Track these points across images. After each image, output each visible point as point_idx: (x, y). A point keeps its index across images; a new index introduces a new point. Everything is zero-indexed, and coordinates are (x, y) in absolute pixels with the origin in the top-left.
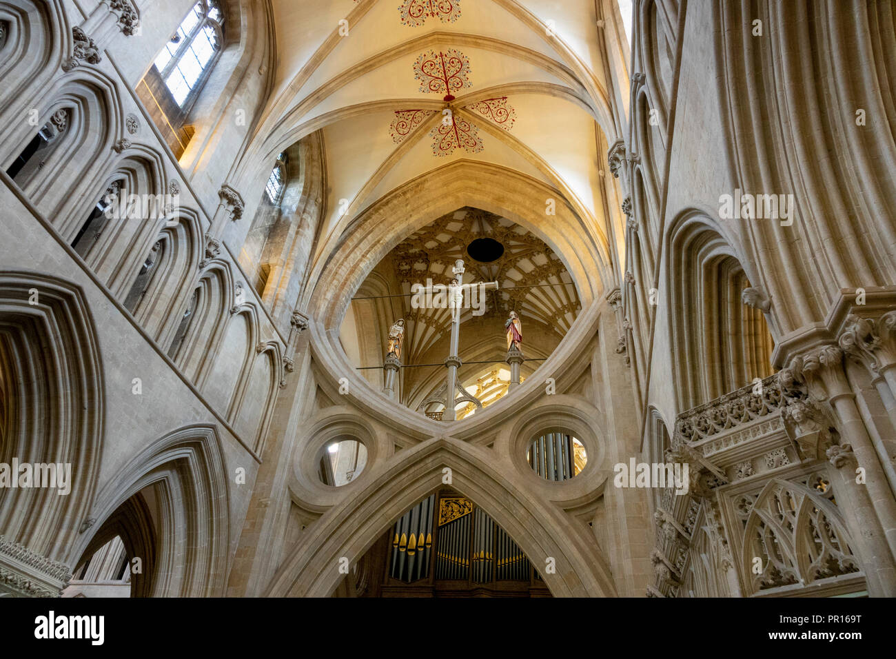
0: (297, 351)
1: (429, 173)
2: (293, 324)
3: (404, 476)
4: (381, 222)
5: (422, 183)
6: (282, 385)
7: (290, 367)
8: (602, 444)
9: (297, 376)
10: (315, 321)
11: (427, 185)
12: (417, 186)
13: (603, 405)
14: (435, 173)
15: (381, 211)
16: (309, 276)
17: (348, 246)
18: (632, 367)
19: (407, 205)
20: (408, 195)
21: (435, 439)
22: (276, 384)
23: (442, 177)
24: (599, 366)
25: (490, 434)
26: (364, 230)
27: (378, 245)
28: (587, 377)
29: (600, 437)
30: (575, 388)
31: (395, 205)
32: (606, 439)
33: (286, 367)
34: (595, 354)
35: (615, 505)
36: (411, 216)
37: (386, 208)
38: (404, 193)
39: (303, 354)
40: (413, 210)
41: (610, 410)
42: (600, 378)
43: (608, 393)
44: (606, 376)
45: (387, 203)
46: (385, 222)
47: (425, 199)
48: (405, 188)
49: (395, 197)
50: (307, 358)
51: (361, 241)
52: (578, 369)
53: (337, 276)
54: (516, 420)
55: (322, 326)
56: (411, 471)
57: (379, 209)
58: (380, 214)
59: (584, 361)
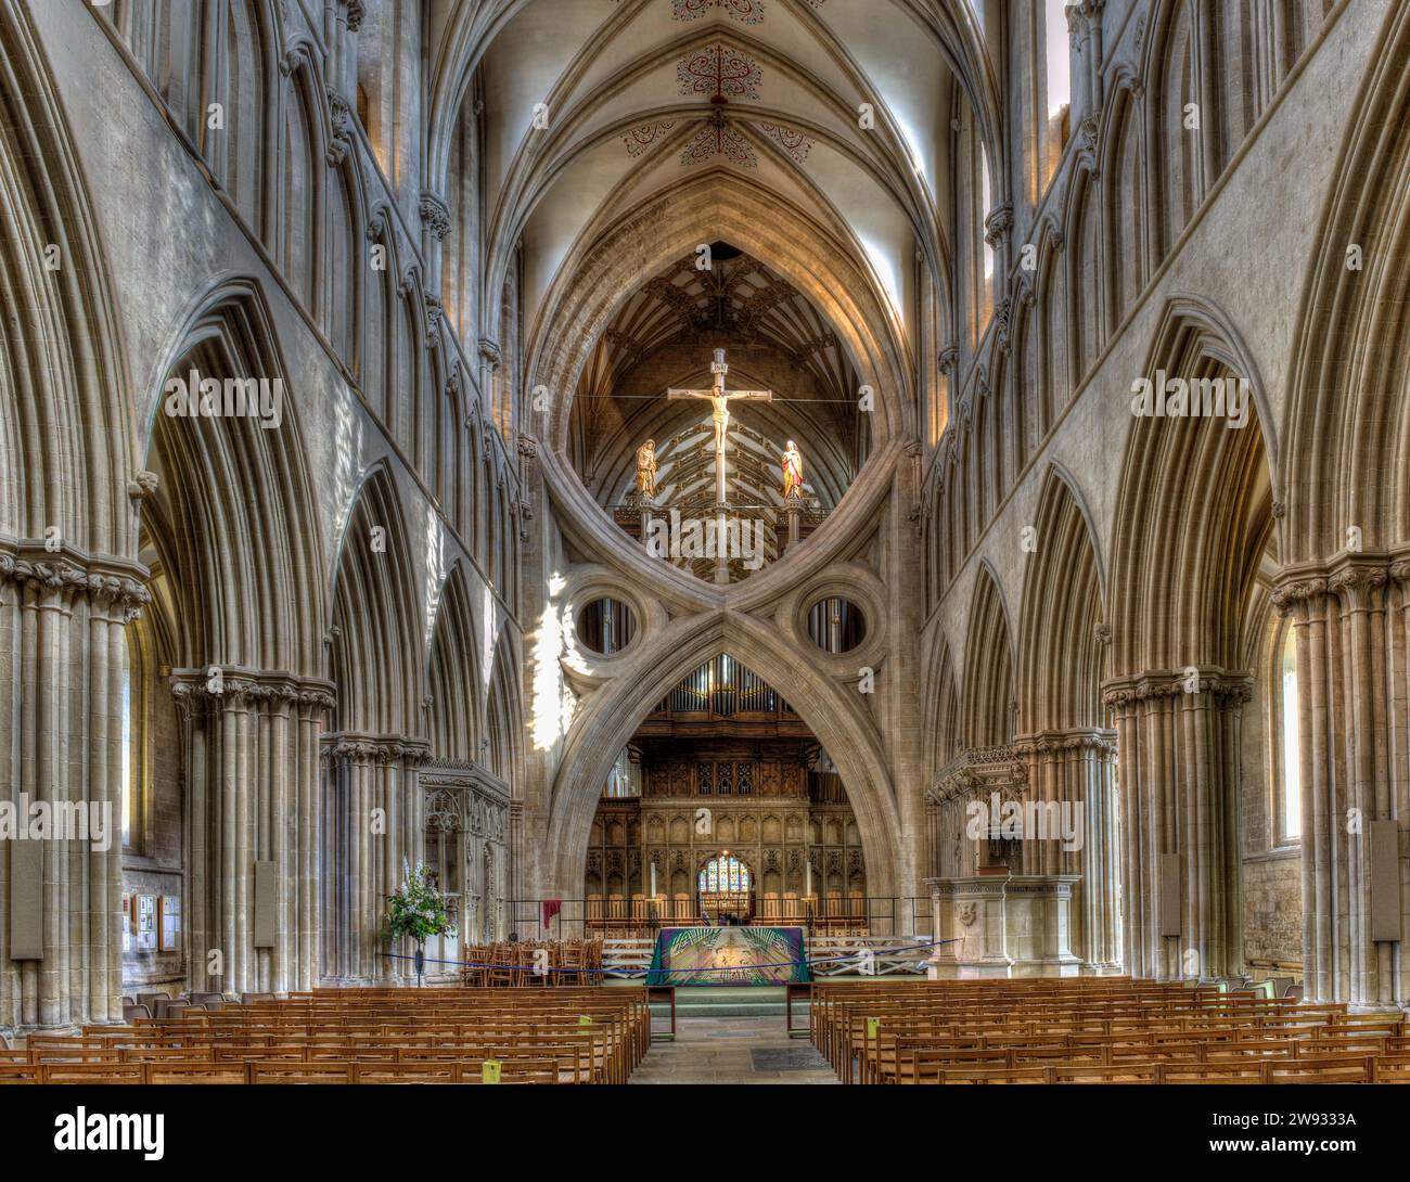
0: (531, 490)
1: (670, 189)
2: (520, 453)
3: (683, 649)
4: (605, 273)
5: (661, 207)
6: (526, 540)
7: (528, 514)
8: (883, 619)
9: (539, 526)
10: (541, 441)
11: (668, 211)
12: (654, 212)
13: (888, 577)
14: (679, 190)
15: (605, 257)
16: (525, 375)
17: (564, 317)
18: (923, 540)
19: (639, 243)
20: (642, 228)
21: (716, 612)
22: (519, 537)
23: (690, 198)
24: (888, 529)
25: (772, 605)
26: (583, 288)
27: (604, 312)
28: (874, 541)
29: (882, 613)
30: (861, 554)
31: (623, 245)
32: (888, 616)
33: (524, 515)
34: (885, 516)
35: (890, 680)
36: (645, 261)
37: (611, 251)
38: (636, 224)
39: (539, 493)
40: (647, 252)
41: (895, 587)
42: (889, 549)
43: (896, 568)
44: (895, 545)
45: (613, 239)
46: (611, 275)
47: (665, 235)
48: (636, 215)
49: (623, 230)
50: (545, 499)
51: (580, 306)
52: (865, 533)
53: (556, 369)
54: (798, 591)
55: (548, 445)
56: (692, 643)
57: (601, 251)
58: (603, 262)
59: (873, 522)
